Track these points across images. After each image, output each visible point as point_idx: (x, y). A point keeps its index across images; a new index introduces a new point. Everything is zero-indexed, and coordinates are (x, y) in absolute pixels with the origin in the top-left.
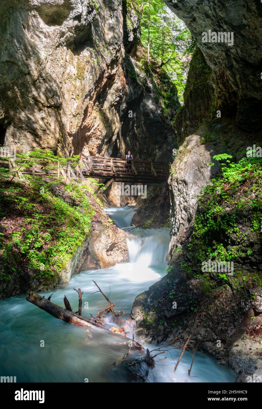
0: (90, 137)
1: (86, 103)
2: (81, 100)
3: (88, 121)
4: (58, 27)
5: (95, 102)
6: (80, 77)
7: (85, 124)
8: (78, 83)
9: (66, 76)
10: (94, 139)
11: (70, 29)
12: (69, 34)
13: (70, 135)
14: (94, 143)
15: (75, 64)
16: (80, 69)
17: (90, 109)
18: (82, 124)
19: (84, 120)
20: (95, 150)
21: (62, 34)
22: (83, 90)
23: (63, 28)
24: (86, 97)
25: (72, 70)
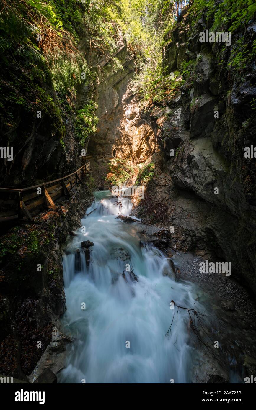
0: (143, 152)
1: (141, 142)
2: (139, 141)
3: (142, 147)
4: (132, 120)
5: (144, 141)
6: (139, 134)
7: (140, 148)
8: (138, 136)
9: (134, 134)
10: (144, 152)
11: (136, 121)
12: (135, 122)
13: (135, 152)
14: (144, 153)
15: (137, 130)
16: (139, 132)
17: (142, 143)
18: (139, 148)
19: (140, 147)
20: (144, 155)
21: (133, 122)
22: (140, 138)
23: (133, 121)
24: (141, 140)
25: (136, 132)
